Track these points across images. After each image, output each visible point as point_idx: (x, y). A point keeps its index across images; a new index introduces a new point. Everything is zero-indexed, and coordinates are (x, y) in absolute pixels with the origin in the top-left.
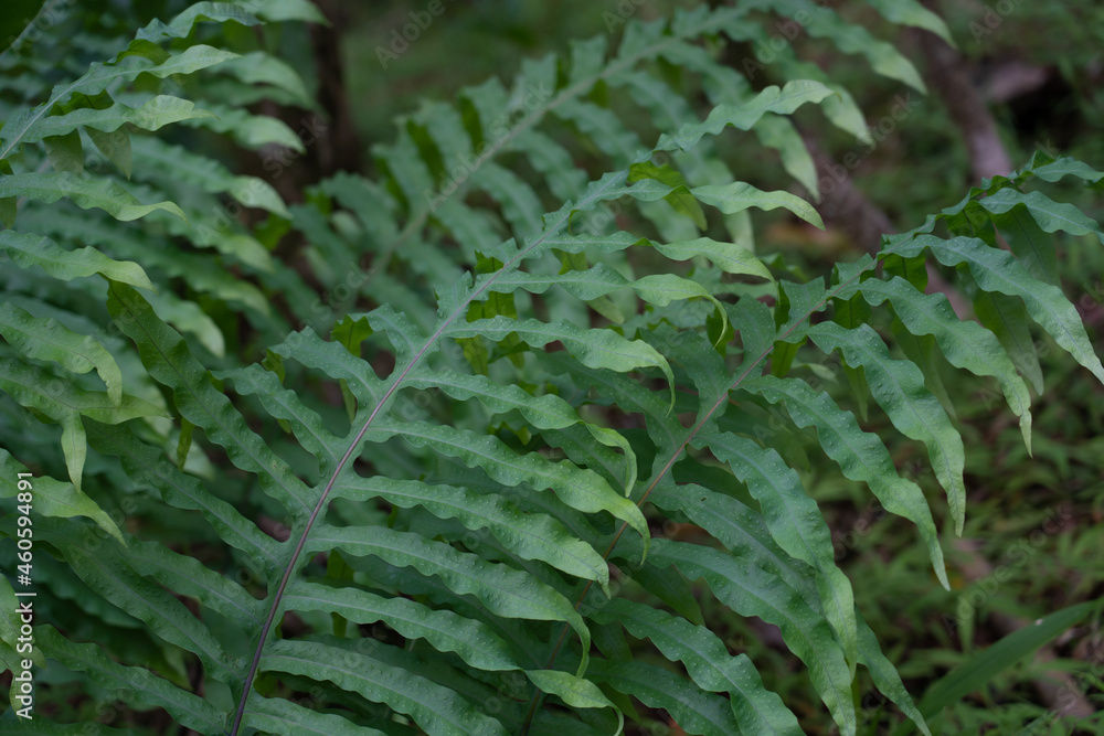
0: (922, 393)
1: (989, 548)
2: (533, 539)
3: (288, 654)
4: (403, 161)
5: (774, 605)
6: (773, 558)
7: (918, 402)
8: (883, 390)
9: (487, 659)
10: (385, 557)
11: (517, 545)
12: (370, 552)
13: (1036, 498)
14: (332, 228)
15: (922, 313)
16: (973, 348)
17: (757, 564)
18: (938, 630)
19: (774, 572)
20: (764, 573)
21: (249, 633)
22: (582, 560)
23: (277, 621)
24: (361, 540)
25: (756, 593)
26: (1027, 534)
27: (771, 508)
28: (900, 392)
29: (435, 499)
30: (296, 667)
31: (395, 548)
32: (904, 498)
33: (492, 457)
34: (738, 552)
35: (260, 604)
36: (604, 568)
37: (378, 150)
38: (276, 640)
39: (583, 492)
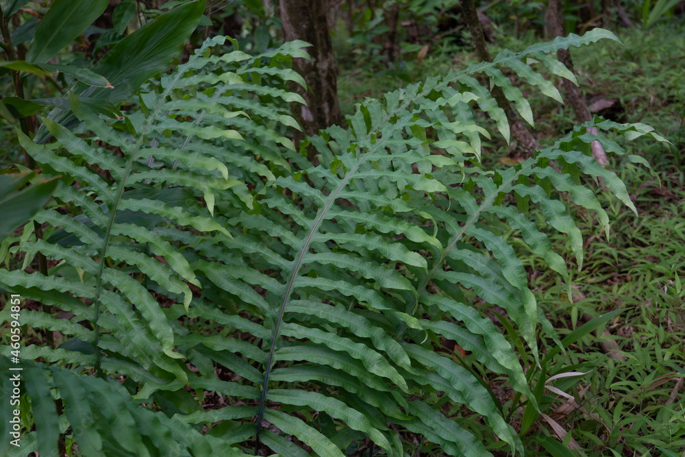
0: (564, 214)
1: (584, 289)
2: (395, 252)
3: (296, 305)
4: (357, 120)
5: (502, 299)
6: (501, 279)
7: (562, 217)
8: (547, 212)
9: (377, 305)
10: (335, 264)
11: (389, 255)
12: (329, 262)
13: (603, 270)
14: (328, 146)
15: (562, 182)
16: (584, 197)
17: (494, 281)
18: (563, 320)
19: (501, 285)
20: (497, 285)
21: (280, 298)
22: (416, 260)
23: (291, 293)
24: (326, 258)
25: (494, 293)
26: (600, 283)
27: (503, 263)
28: (554, 213)
29: (354, 239)
30: (300, 310)
31: (338, 260)
32: (557, 263)
33: (376, 222)
34: (486, 277)
35: (284, 286)
36: (425, 262)
37: (347, 117)
38: (291, 300)
39: (415, 235)
